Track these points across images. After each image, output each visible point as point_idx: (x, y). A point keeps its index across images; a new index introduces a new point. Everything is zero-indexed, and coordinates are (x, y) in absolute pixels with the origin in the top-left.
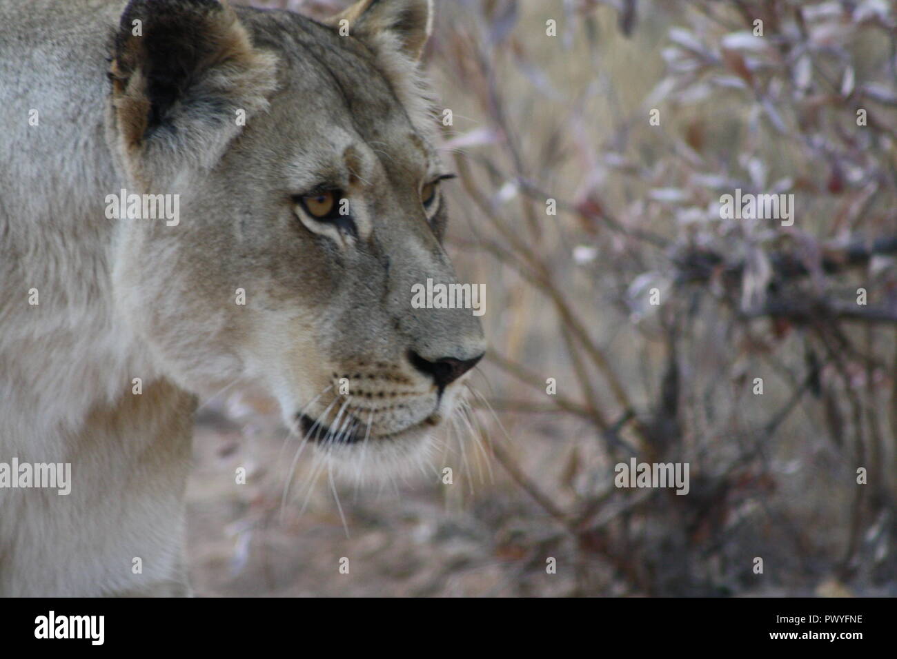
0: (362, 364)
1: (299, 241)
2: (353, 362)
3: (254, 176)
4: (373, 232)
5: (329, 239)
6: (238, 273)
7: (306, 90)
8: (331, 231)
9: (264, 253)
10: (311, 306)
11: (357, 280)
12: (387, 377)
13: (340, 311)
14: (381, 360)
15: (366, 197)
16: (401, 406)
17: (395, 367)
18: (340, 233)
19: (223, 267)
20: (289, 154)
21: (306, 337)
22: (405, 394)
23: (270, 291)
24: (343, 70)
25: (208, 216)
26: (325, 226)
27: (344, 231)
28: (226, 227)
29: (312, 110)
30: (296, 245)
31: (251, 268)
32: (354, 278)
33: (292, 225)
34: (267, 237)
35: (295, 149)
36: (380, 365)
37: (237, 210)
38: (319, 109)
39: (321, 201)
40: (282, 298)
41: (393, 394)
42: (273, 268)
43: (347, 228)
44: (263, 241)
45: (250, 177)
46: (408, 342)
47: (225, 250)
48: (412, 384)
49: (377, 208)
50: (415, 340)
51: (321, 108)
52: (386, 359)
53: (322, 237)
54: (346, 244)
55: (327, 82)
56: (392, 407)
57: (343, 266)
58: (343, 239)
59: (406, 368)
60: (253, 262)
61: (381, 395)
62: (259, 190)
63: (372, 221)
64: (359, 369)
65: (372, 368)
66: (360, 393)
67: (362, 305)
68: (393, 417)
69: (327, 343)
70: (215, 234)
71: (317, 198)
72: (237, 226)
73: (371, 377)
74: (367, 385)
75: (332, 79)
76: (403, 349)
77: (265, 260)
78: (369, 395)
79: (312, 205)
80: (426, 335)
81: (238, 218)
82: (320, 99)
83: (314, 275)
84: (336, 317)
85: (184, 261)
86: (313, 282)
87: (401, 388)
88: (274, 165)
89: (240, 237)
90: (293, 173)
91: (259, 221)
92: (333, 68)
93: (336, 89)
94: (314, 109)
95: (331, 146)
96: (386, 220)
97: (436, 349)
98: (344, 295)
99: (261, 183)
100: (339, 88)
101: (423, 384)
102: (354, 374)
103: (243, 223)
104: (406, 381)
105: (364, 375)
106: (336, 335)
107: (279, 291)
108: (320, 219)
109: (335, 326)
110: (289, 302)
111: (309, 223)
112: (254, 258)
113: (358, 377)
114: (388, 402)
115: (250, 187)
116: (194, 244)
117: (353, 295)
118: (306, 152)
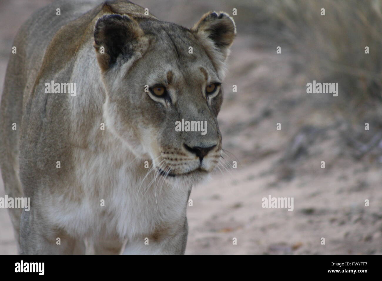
0: (169, 148)
1: (149, 104)
2: (167, 148)
3: (136, 80)
4: (177, 101)
5: (161, 104)
6: (133, 115)
7: (160, 50)
8: (162, 101)
9: (139, 108)
10: (156, 127)
11: (169, 118)
12: (178, 153)
13: (163, 129)
14: (175, 147)
15: (175, 89)
16: (186, 164)
17: (180, 150)
18: (165, 101)
19: (128, 113)
20: (149, 72)
21: (155, 138)
22: (185, 159)
23: (143, 122)
24: (180, 44)
25: (123, 94)
26: (160, 99)
27: (167, 101)
28: (128, 98)
29: (160, 58)
30: (148, 105)
31: (136, 113)
32: (168, 118)
33: (146, 98)
34: (139, 102)
35: (151, 71)
36: (175, 149)
37: (131, 92)
38: (163, 57)
39: (159, 90)
40: (148, 124)
41: (181, 159)
42: (142, 113)
43: (168, 100)
44: (138, 104)
45: (135, 81)
46: (183, 141)
47: (129, 107)
48: (187, 156)
49: (179, 93)
50: (186, 140)
51: (164, 57)
52: (177, 147)
53: (158, 103)
54: (167, 106)
55: (171, 48)
56: (182, 164)
57: (165, 113)
58: (166, 104)
59: (183, 150)
60: (137, 111)
61: (176, 159)
62: (138, 85)
63: (177, 98)
64: (168, 150)
65: (173, 150)
66: (168, 159)
67: (170, 127)
68: (183, 168)
69: (160, 140)
70: (125, 101)
71: (158, 89)
72: (131, 98)
73: (172, 153)
74: (170, 156)
75: (174, 47)
76: (182, 143)
77: (139, 110)
78: (172, 159)
79: (156, 91)
80: (189, 139)
81: (131, 95)
82: (165, 54)
83: (155, 116)
84: (162, 131)
85: (119, 110)
86: (155, 119)
87: (183, 157)
88: (143, 76)
89: (132, 102)
90: (149, 79)
91: (137, 97)
92: (176, 43)
93: (174, 50)
94: (161, 57)
95: (164, 71)
96: (182, 97)
97: (193, 144)
98: (165, 123)
99: (139, 83)
100: (176, 51)
101: (192, 157)
102: (167, 152)
103: (133, 97)
104: (184, 155)
105: (170, 152)
106: (162, 138)
107: (146, 121)
108: (158, 96)
109: (162, 135)
110: (150, 125)
111: (153, 98)
112: (137, 109)
113: (168, 153)
114: (179, 162)
115: (135, 84)
116: (120, 104)
117: (168, 124)
118: (155, 72)
